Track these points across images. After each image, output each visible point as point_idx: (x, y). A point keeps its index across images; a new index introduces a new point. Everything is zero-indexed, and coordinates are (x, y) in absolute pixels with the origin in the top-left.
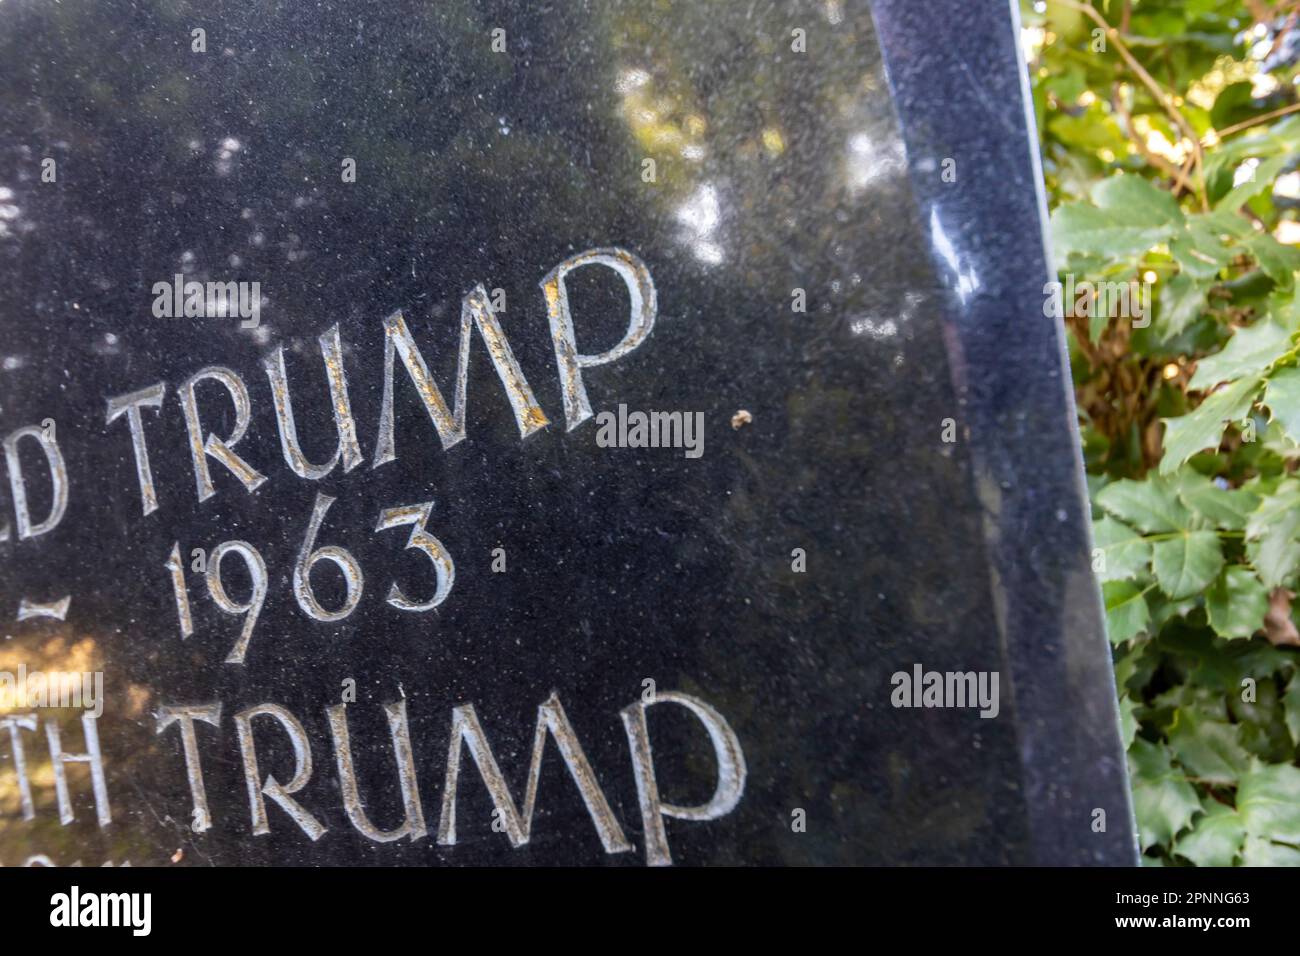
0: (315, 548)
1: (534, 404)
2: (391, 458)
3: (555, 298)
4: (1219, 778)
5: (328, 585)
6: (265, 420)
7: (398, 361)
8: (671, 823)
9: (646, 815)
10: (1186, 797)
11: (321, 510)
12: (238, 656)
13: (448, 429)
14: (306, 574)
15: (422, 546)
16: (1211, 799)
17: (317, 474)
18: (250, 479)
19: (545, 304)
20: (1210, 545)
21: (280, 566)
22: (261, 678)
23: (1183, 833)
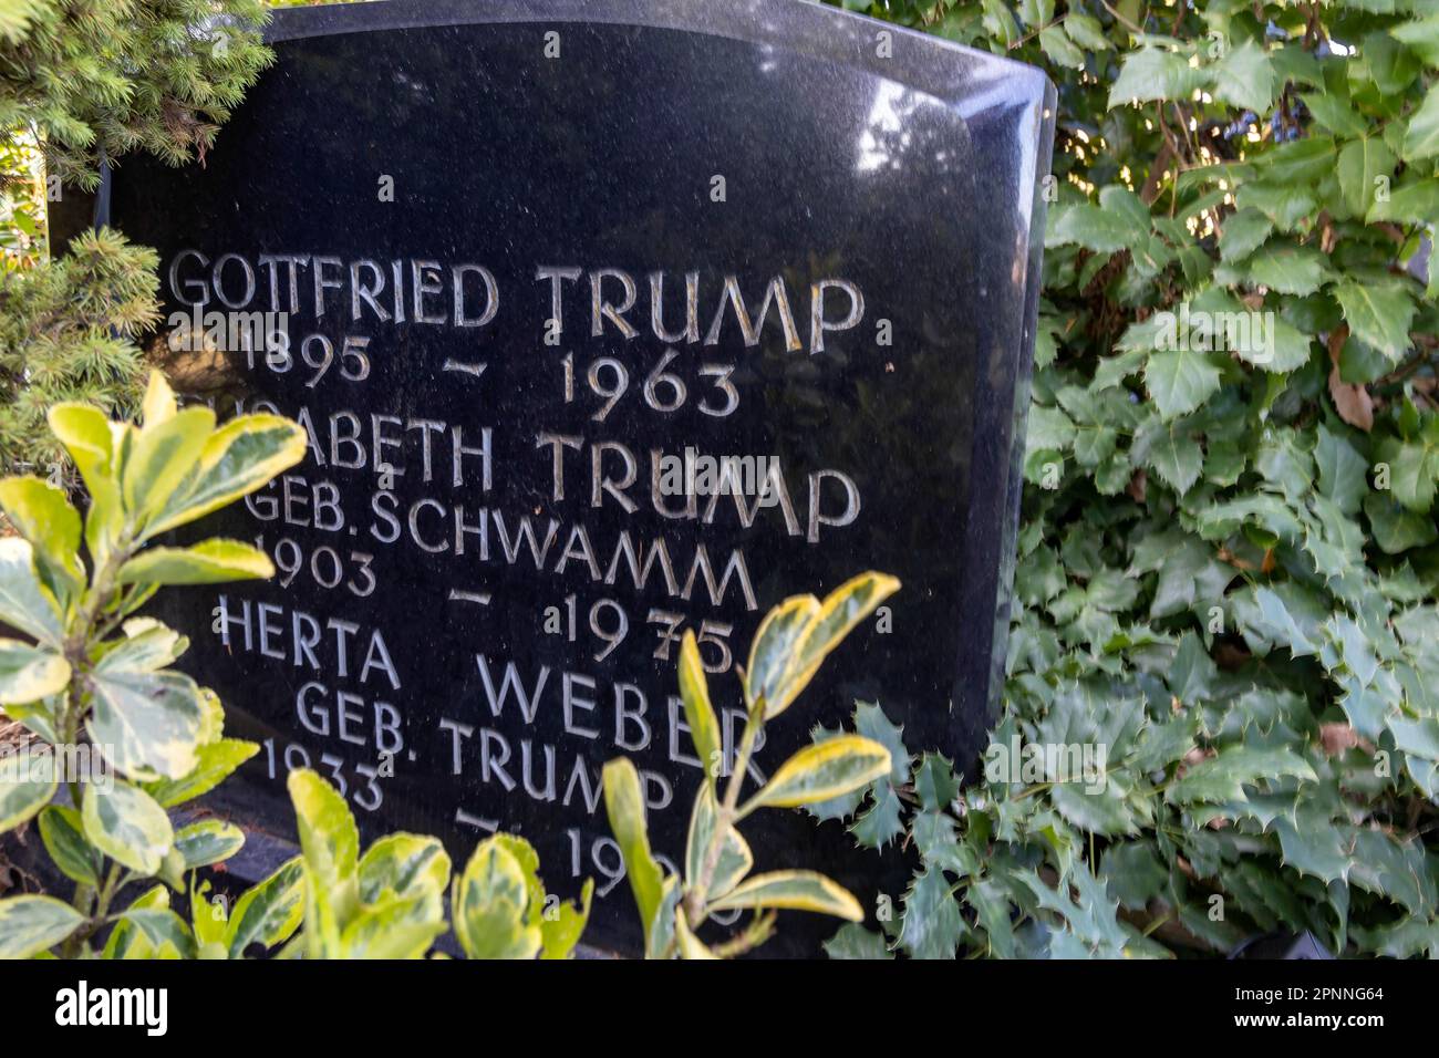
0: (662, 373)
1: (796, 337)
2: (715, 342)
3: (817, 296)
4: (1082, 573)
5: (665, 393)
6: (644, 303)
7: (729, 298)
8: (822, 526)
9: (811, 521)
10: (1060, 580)
11: (668, 357)
12: (601, 416)
13: (749, 337)
14: (653, 385)
15: (724, 386)
16: (1075, 584)
17: (670, 339)
18: (628, 331)
19: (811, 297)
20: (1111, 438)
21: (637, 378)
22: (614, 428)
23: (1053, 599)
